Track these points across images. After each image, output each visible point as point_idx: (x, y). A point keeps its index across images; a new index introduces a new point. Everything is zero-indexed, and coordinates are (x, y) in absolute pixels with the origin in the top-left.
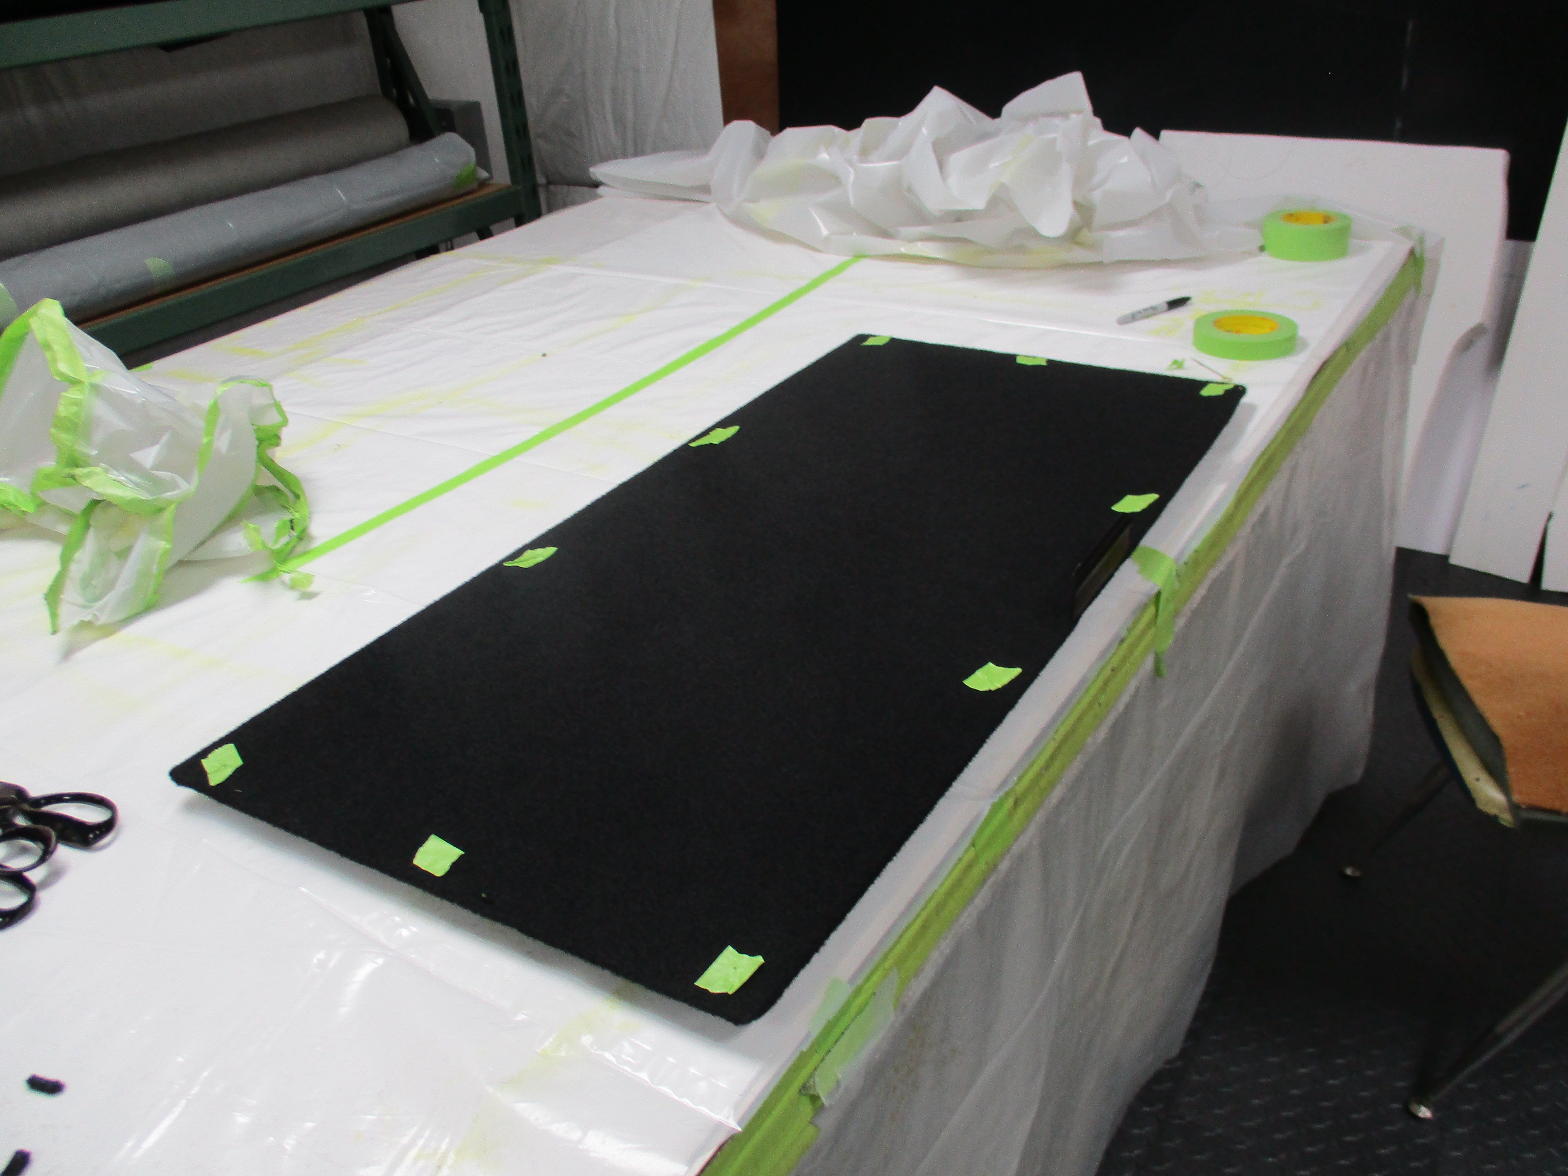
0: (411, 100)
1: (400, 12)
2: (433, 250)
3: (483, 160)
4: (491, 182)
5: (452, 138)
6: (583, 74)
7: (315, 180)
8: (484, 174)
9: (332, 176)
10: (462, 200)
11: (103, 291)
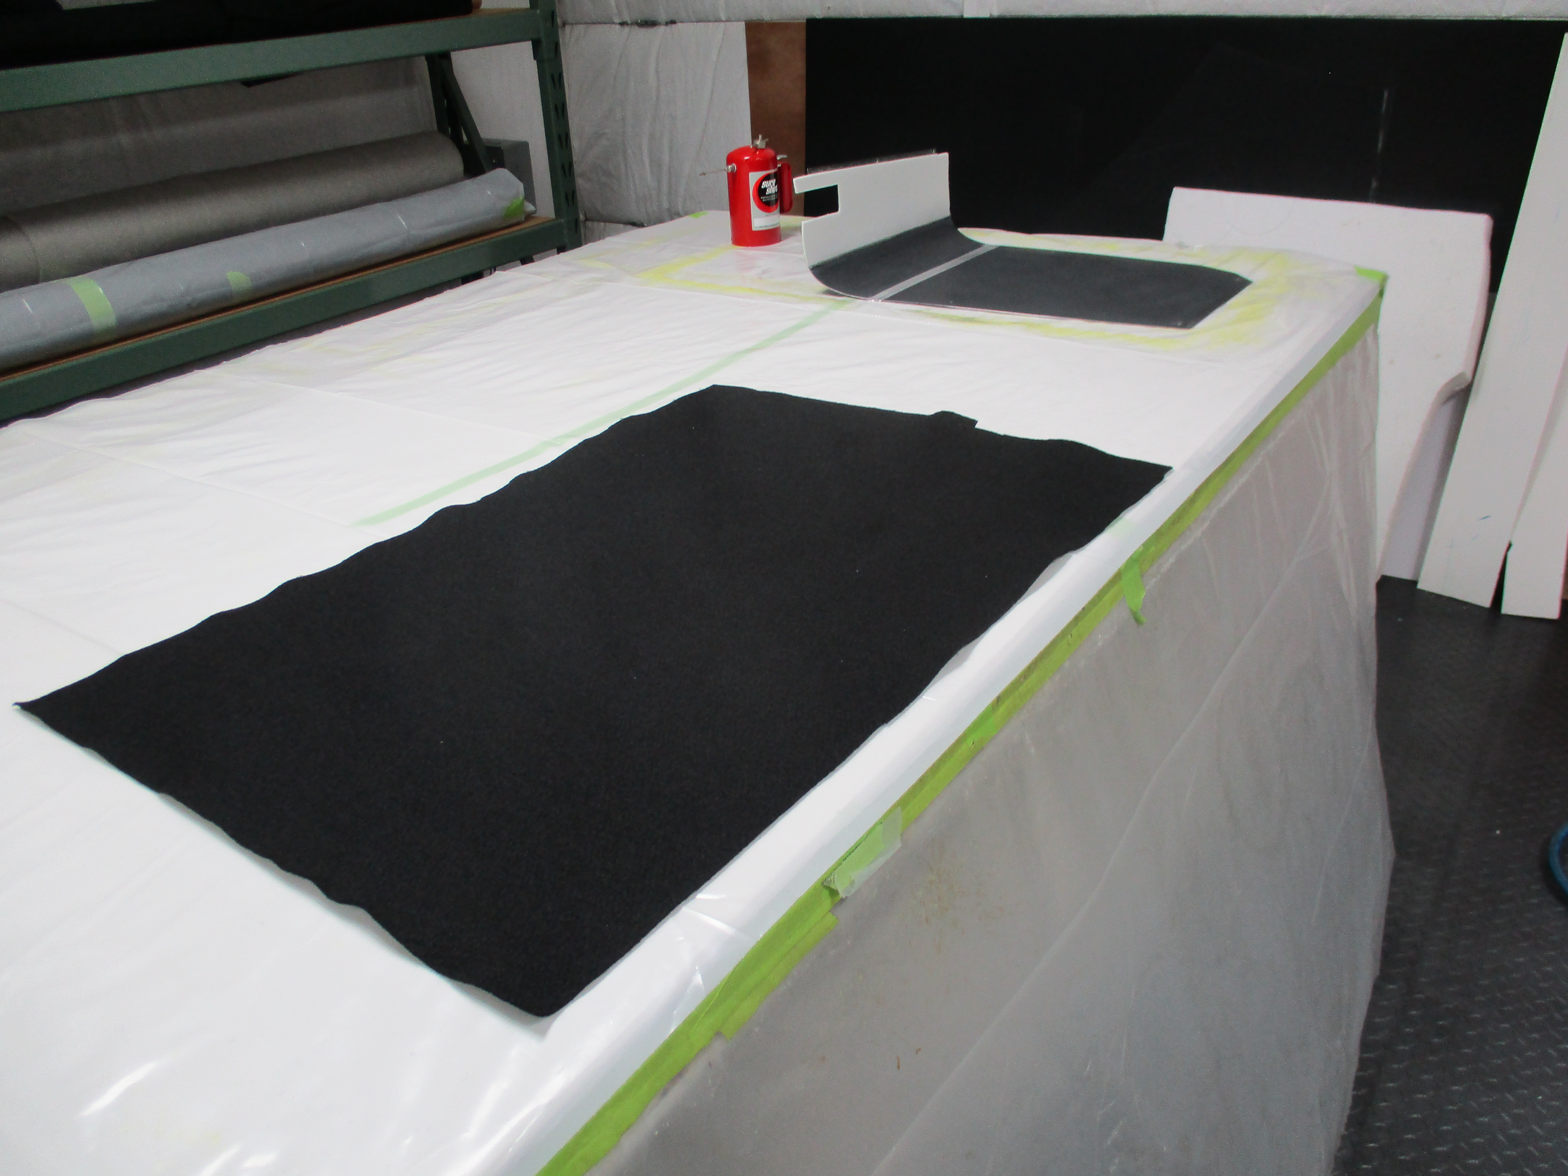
0: (465, 138)
1: (456, 56)
2: (478, 276)
3: (530, 195)
4: (536, 215)
5: (502, 175)
6: (623, 119)
7: (379, 206)
8: (530, 208)
9: (394, 203)
10: (506, 231)
11: (189, 299)
